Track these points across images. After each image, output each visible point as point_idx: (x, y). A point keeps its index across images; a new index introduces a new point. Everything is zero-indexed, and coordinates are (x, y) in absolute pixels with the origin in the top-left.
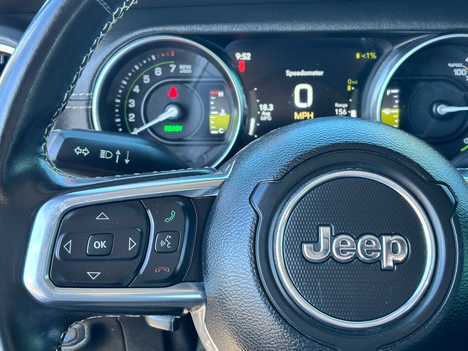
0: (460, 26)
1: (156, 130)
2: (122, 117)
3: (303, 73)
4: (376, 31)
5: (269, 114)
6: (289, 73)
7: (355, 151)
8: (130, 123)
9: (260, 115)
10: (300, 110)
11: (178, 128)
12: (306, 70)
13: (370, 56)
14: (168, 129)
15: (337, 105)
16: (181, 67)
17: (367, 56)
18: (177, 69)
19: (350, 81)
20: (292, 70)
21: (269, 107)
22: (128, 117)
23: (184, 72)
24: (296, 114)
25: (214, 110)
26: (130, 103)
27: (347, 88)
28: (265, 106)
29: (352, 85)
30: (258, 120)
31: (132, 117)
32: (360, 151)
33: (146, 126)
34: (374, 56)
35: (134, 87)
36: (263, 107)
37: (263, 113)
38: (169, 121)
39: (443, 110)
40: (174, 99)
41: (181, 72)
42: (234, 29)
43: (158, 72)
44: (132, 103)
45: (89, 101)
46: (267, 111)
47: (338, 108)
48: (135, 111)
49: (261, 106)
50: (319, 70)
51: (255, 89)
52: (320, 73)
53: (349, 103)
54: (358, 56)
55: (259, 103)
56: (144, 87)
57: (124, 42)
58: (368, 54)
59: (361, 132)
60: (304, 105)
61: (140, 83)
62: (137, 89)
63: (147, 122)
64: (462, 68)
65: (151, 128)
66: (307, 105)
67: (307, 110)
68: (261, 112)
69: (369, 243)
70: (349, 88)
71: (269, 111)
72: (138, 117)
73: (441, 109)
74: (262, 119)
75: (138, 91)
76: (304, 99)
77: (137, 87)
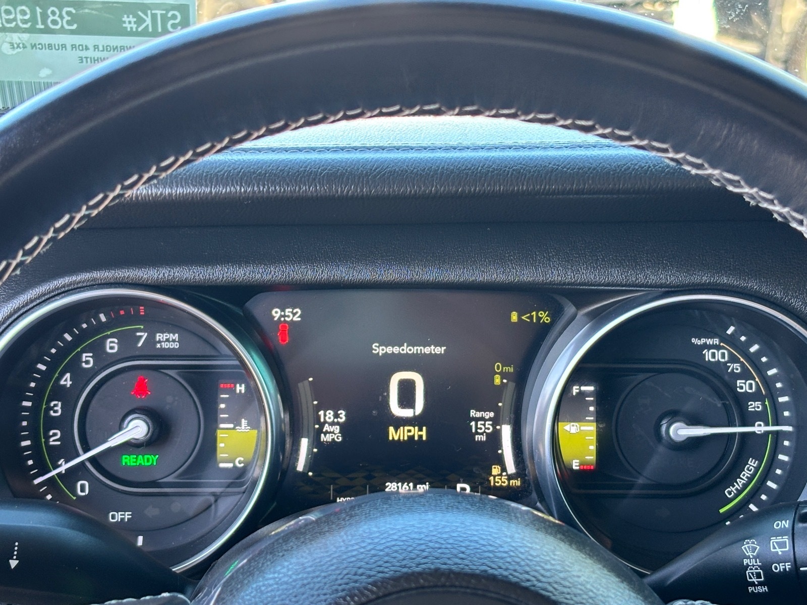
0: (705, 279)
1: (104, 464)
2: (34, 436)
3: (406, 349)
4: (538, 284)
5: (337, 429)
7: (453, 589)
8: (51, 449)
9: (320, 431)
10: (400, 422)
11: (148, 460)
12: (412, 343)
13: (539, 319)
14: (128, 460)
15: (473, 413)
16: (159, 337)
17: (531, 317)
18: (151, 341)
19: (498, 366)
20: (386, 341)
21: (336, 416)
22: (47, 438)
23: (165, 345)
24: (391, 429)
25: (225, 421)
26: (52, 408)
27: (493, 380)
28: (330, 414)
29: (503, 375)
30: (316, 441)
31: (55, 437)
32: (463, 590)
33: (84, 457)
34: (545, 317)
35: (62, 375)
36: (325, 415)
37: (327, 428)
38: (131, 447)
39: (680, 431)
40: (141, 400)
41: (158, 346)
42: (258, 276)
43: (112, 346)
44: (57, 409)
46: (332, 424)
47: (477, 420)
48: (63, 423)
49: (321, 413)
50: (438, 344)
51: (311, 379)
52: (440, 350)
53: (497, 410)
54: (514, 317)
55: (318, 408)
56: (82, 377)
57: (32, 301)
58: (534, 313)
59: (469, 546)
60: (407, 413)
61: (74, 368)
62: (66, 381)
64: (718, 348)
65: (92, 460)
66: (414, 413)
67: (413, 422)
68: (322, 425)
70: (497, 380)
71: (338, 424)
72: (67, 438)
73: (677, 430)
74: (323, 438)
75: (69, 383)
76: (407, 399)
77: (68, 375)
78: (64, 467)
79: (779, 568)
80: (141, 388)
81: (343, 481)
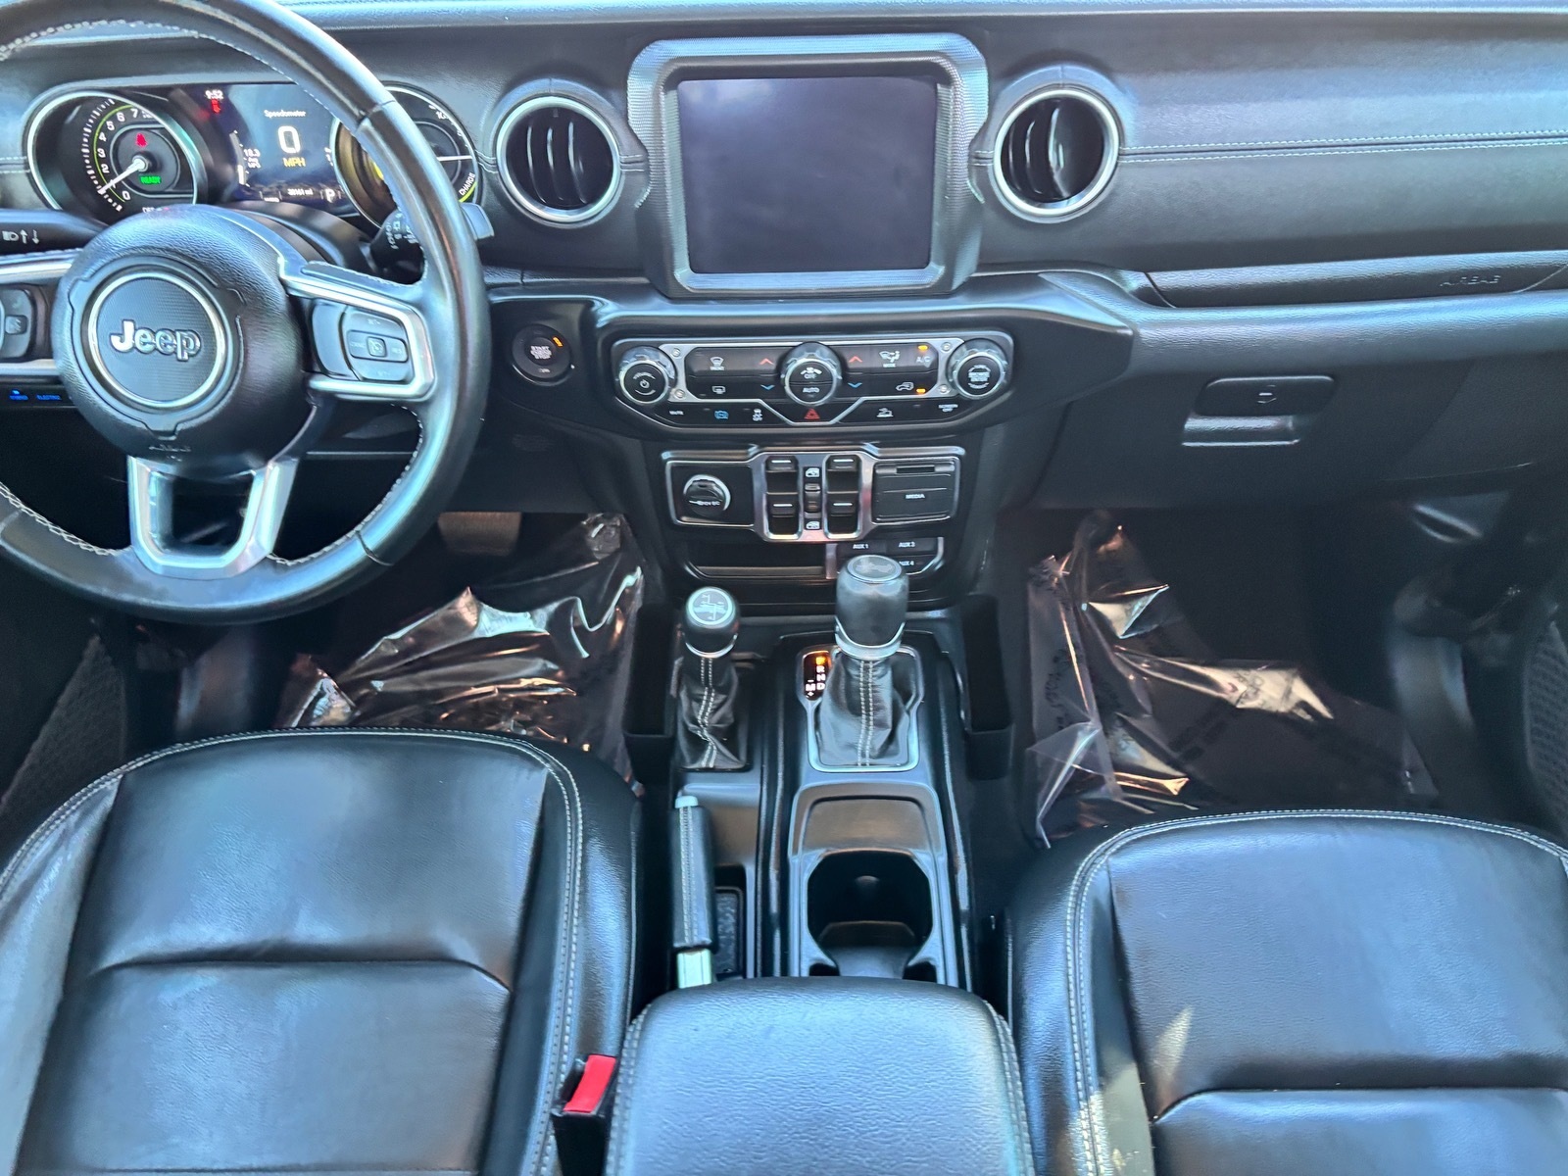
2: (94, 168)
3: (283, 114)
5: (256, 160)
6: (269, 114)
8: (104, 174)
9: (247, 161)
10: (289, 156)
11: (152, 180)
12: (286, 110)
14: (145, 180)
18: (140, 114)
20: (271, 109)
21: (254, 153)
22: (101, 168)
24: (285, 159)
26: (99, 152)
28: (251, 152)
30: (248, 169)
31: (104, 168)
33: (120, 178)
35: (100, 133)
36: (248, 152)
37: (250, 160)
38: (142, 173)
40: (143, 148)
41: (144, 117)
43: (121, 117)
44: (102, 153)
45: (27, 166)
46: (253, 157)
48: (106, 160)
50: (300, 110)
51: (236, 132)
52: (303, 114)
55: (243, 148)
60: (292, 150)
61: (105, 129)
62: (103, 137)
63: (120, 171)
65: (125, 180)
66: (296, 150)
67: (296, 155)
68: (247, 158)
69: (165, 338)
71: (257, 157)
72: (110, 169)
74: (251, 166)
75: (105, 139)
76: (290, 143)
77: (102, 134)
78: (113, 183)
79: (398, 237)
80: (141, 141)
81: (266, 189)
